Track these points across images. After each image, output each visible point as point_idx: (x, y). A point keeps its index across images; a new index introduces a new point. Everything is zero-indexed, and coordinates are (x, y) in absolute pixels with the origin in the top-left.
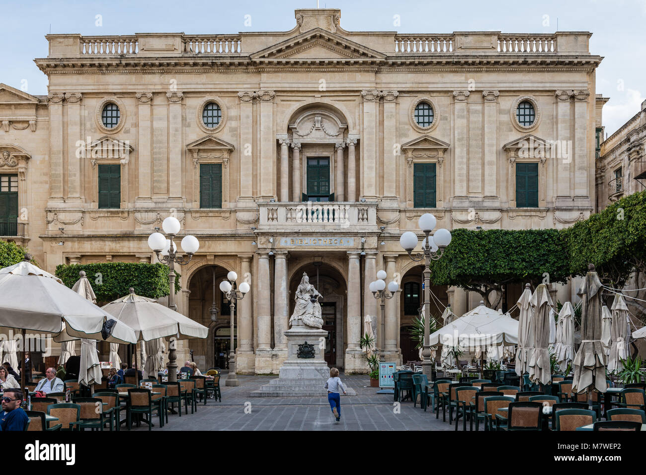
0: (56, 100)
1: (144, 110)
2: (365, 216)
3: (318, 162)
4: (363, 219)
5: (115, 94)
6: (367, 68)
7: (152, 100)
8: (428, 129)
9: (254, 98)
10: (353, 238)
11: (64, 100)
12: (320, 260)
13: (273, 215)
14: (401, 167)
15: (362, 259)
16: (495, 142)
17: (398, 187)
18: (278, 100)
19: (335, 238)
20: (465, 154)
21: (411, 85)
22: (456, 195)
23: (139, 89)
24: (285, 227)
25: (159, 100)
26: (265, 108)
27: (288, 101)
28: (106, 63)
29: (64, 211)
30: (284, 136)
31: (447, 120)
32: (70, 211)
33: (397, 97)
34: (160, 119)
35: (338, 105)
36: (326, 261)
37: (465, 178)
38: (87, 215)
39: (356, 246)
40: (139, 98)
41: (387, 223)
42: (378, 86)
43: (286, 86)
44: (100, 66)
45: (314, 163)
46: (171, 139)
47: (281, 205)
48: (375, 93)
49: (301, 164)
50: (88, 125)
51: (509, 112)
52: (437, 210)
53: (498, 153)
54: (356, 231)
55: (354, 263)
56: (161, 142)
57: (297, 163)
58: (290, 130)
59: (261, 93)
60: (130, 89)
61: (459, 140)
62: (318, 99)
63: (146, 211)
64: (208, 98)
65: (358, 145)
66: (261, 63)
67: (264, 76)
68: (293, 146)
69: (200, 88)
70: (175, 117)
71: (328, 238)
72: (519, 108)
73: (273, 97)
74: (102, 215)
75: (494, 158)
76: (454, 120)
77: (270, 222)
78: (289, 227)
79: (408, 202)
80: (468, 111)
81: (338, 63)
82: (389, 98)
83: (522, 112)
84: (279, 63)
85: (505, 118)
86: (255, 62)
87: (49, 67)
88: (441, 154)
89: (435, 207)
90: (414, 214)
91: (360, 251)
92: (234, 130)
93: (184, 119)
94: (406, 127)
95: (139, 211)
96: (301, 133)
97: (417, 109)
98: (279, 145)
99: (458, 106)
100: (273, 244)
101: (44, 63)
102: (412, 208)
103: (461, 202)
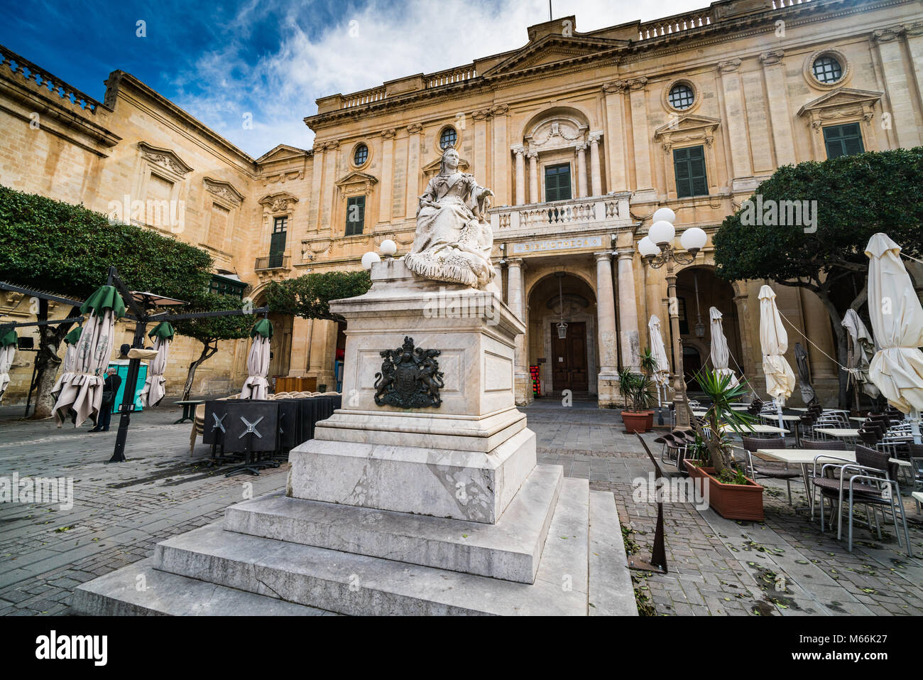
0: (318, 150)
1: (388, 144)
2: (615, 211)
3: (558, 170)
4: (612, 215)
5: (365, 136)
6: (608, 61)
7: (395, 135)
8: (688, 110)
9: (488, 115)
10: (601, 237)
11: (325, 148)
12: (562, 270)
13: (505, 221)
14: (656, 157)
15: (614, 261)
16: (785, 108)
17: (654, 178)
18: (512, 113)
19: (578, 239)
20: (743, 128)
21: (662, 68)
22: (736, 176)
23: (385, 128)
24: (518, 232)
25: (401, 134)
26: (499, 123)
27: (522, 112)
28: (357, 110)
29: (316, 241)
30: (518, 146)
31: (712, 96)
32: (320, 241)
33: (645, 84)
34: (401, 151)
35: (577, 106)
36: (569, 270)
37: (747, 156)
38: (335, 244)
39: (604, 246)
40: (384, 136)
41: (643, 220)
42: (622, 77)
43: (520, 98)
44: (353, 114)
45: (553, 171)
46: (410, 167)
47: (514, 210)
48: (618, 84)
49: (539, 174)
50: (343, 167)
51: (801, 72)
52: (710, 198)
53: (793, 121)
54: (604, 228)
55: (604, 267)
56: (401, 171)
57: (534, 172)
58: (525, 140)
59: (494, 108)
60: (378, 129)
61: (732, 114)
62: (555, 103)
63: (384, 234)
64: (445, 123)
65: (601, 142)
66: (494, 80)
67: (498, 94)
68: (529, 156)
69: (438, 116)
70: (414, 146)
71: (570, 240)
72: (815, 67)
73: (507, 110)
74: (346, 242)
75: (788, 126)
76: (723, 94)
77: (503, 229)
78: (523, 232)
79: (669, 193)
80: (742, 81)
81: (574, 62)
82: (635, 87)
83: (820, 70)
84: (512, 76)
85: (796, 80)
86: (488, 81)
87: (315, 123)
88: (709, 132)
89: (708, 194)
90: (680, 205)
91: (610, 252)
92: (467, 149)
93: (422, 147)
94: (660, 113)
95: (378, 235)
96: (537, 142)
97: (672, 93)
98: (514, 156)
99: (726, 78)
100: (505, 250)
101: (310, 121)
102: (676, 199)
103: (746, 184)
